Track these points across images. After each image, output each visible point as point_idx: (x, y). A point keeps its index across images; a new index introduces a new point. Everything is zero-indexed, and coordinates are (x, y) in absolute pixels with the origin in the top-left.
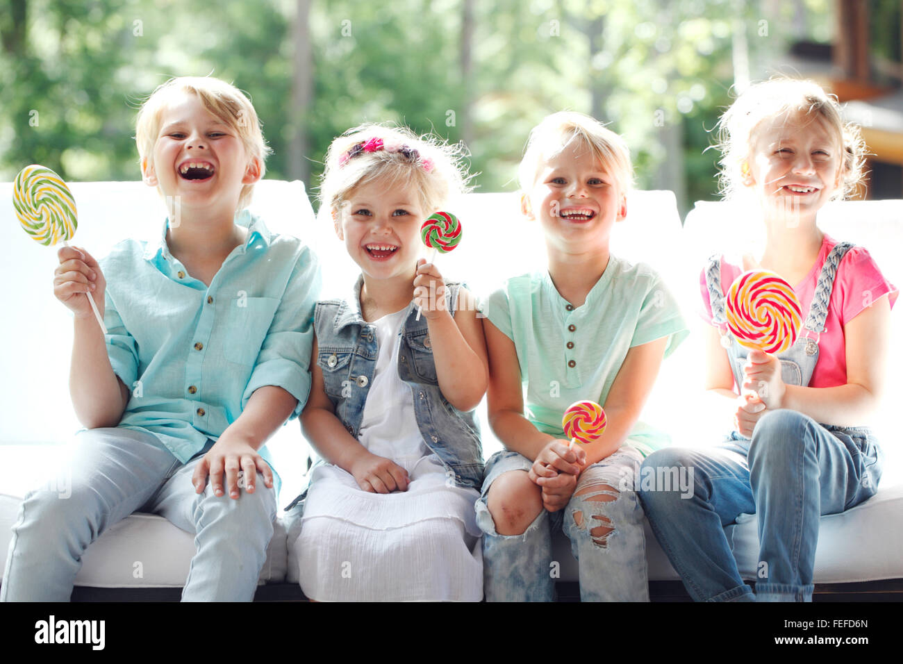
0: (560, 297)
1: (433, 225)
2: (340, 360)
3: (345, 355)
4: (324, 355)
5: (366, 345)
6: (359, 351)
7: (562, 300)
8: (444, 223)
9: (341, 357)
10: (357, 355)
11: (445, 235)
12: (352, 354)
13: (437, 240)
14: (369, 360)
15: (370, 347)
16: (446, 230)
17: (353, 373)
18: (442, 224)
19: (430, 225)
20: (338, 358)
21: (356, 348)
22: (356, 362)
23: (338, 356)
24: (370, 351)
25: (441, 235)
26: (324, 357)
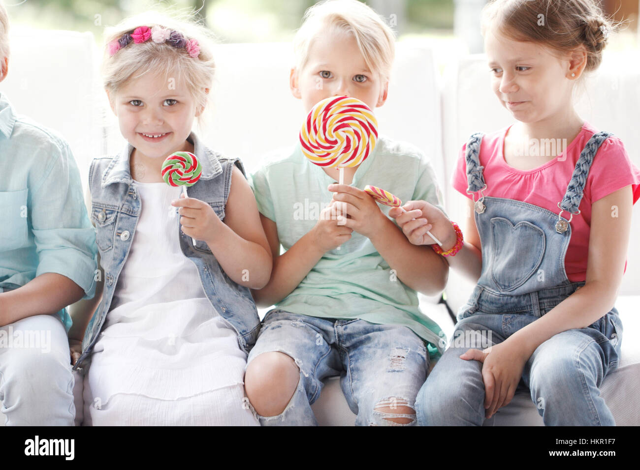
0: (326, 175)
1: (170, 170)
2: (108, 216)
3: (112, 212)
4: (97, 209)
5: (131, 202)
6: (123, 209)
7: (328, 178)
8: (179, 164)
9: (109, 214)
10: (122, 213)
11: (185, 172)
12: (118, 212)
13: (181, 179)
14: (132, 216)
15: (134, 204)
16: (184, 167)
17: (119, 229)
18: (178, 166)
19: (168, 171)
20: (106, 214)
21: (121, 206)
22: (121, 218)
23: (107, 212)
24: (134, 207)
25: (181, 174)
26: (96, 211)
